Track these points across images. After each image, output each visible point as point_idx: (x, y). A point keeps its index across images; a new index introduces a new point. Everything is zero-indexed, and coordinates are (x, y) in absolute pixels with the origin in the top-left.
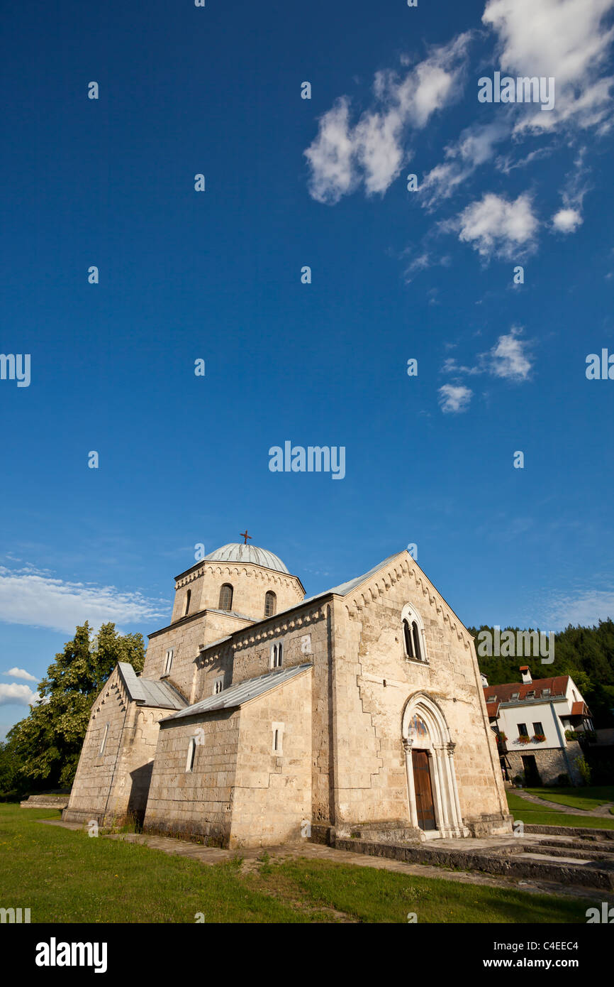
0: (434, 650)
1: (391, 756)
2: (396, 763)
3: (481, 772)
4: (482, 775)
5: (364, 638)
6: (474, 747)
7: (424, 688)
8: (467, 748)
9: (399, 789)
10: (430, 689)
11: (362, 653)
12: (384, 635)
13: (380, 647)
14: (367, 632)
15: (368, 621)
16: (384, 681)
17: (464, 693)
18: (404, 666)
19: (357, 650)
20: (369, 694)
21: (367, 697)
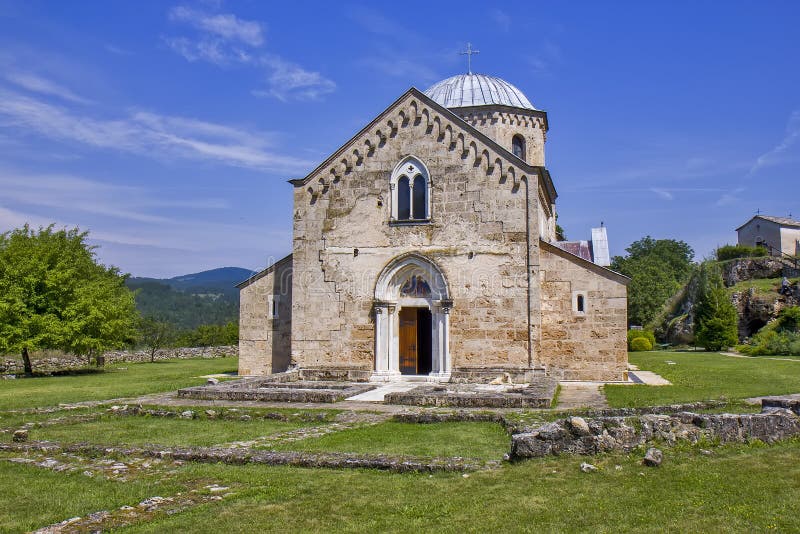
0: (444, 204)
1: (358, 315)
2: (364, 321)
3: (507, 326)
4: (506, 330)
5: (331, 214)
6: (499, 301)
7: (417, 249)
8: (486, 302)
9: (365, 341)
10: (426, 249)
11: (327, 229)
12: (359, 204)
13: (352, 219)
14: (337, 207)
15: (339, 194)
16: (356, 251)
17: (495, 243)
18: (387, 231)
19: (321, 226)
20: (333, 266)
21: (330, 268)
